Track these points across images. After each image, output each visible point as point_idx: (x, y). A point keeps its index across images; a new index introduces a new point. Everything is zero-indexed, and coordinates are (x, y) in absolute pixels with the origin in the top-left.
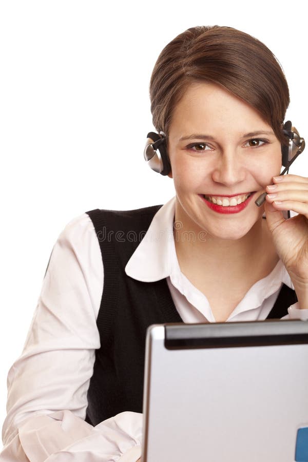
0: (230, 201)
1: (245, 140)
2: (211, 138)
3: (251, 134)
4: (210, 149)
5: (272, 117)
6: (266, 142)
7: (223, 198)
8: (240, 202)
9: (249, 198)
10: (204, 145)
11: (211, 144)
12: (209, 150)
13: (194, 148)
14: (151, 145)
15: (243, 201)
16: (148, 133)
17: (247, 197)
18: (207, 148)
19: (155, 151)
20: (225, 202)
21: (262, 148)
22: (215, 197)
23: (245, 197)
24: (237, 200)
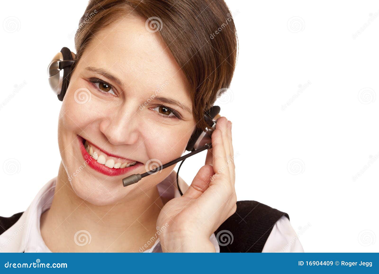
0: (107, 160)
1: (154, 103)
2: (119, 82)
3: (164, 100)
4: (114, 94)
5: (198, 91)
6: (177, 116)
7: (102, 153)
8: (117, 166)
9: (132, 167)
10: (110, 87)
11: (116, 90)
12: (112, 94)
13: (97, 85)
14: (58, 62)
15: (122, 167)
16: (63, 47)
17: (128, 165)
18: (111, 91)
19: (59, 70)
20: (101, 159)
21: (170, 120)
22: (94, 148)
23: (126, 164)
24: (115, 163)
